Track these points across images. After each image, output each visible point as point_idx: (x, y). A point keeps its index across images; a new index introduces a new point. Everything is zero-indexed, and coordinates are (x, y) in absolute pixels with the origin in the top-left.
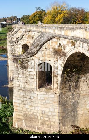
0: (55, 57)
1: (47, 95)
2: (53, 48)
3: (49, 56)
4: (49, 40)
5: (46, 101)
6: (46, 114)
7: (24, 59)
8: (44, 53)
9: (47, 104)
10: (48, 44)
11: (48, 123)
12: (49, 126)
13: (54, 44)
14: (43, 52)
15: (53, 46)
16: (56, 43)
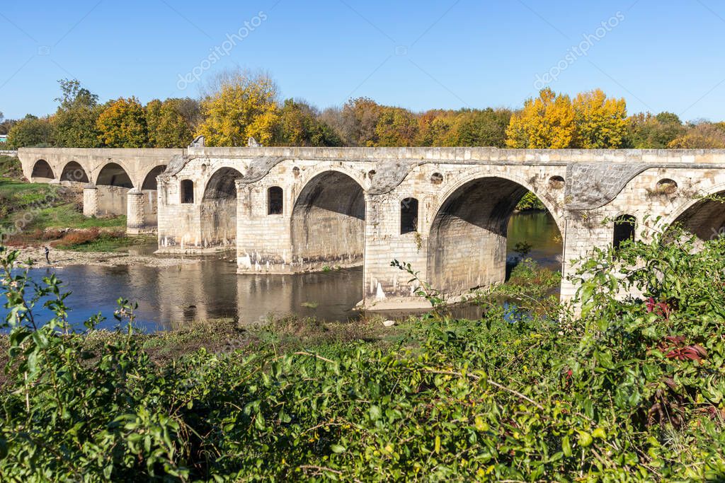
2: (644, 187)
3: (636, 202)
7: (591, 211)
8: (629, 198)
13: (647, 180)
14: (626, 196)
15: (644, 185)
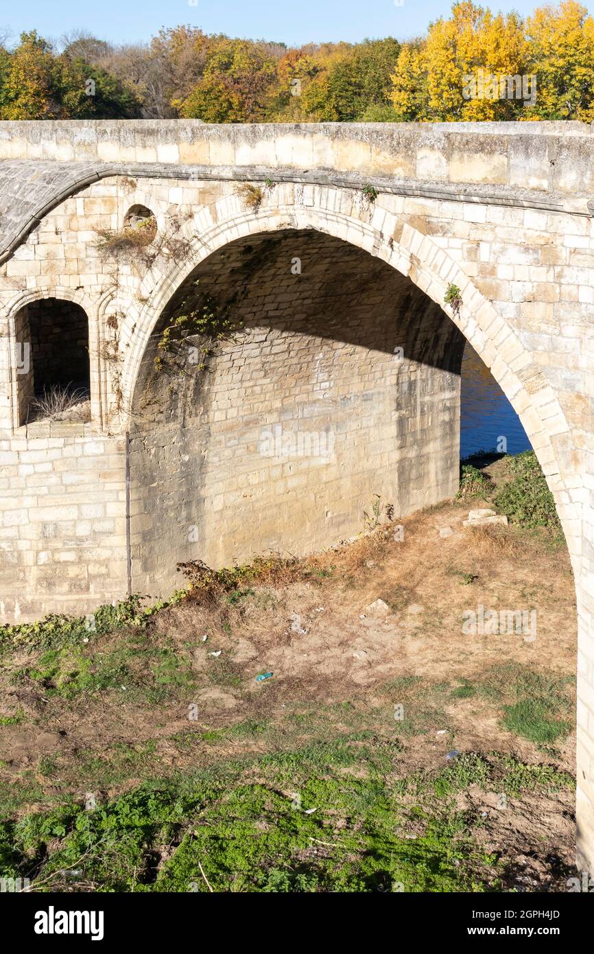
0: (107, 269)
1: (69, 448)
2: (94, 229)
3: (73, 266)
4: (73, 192)
5: (61, 477)
6: (64, 532)
9: (70, 489)
10: (69, 212)
11: (72, 572)
12: (79, 586)
13: (99, 208)
15: (93, 221)
16: (112, 203)
